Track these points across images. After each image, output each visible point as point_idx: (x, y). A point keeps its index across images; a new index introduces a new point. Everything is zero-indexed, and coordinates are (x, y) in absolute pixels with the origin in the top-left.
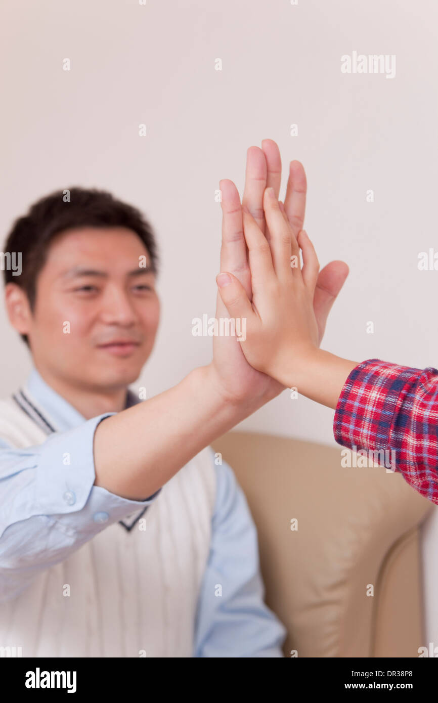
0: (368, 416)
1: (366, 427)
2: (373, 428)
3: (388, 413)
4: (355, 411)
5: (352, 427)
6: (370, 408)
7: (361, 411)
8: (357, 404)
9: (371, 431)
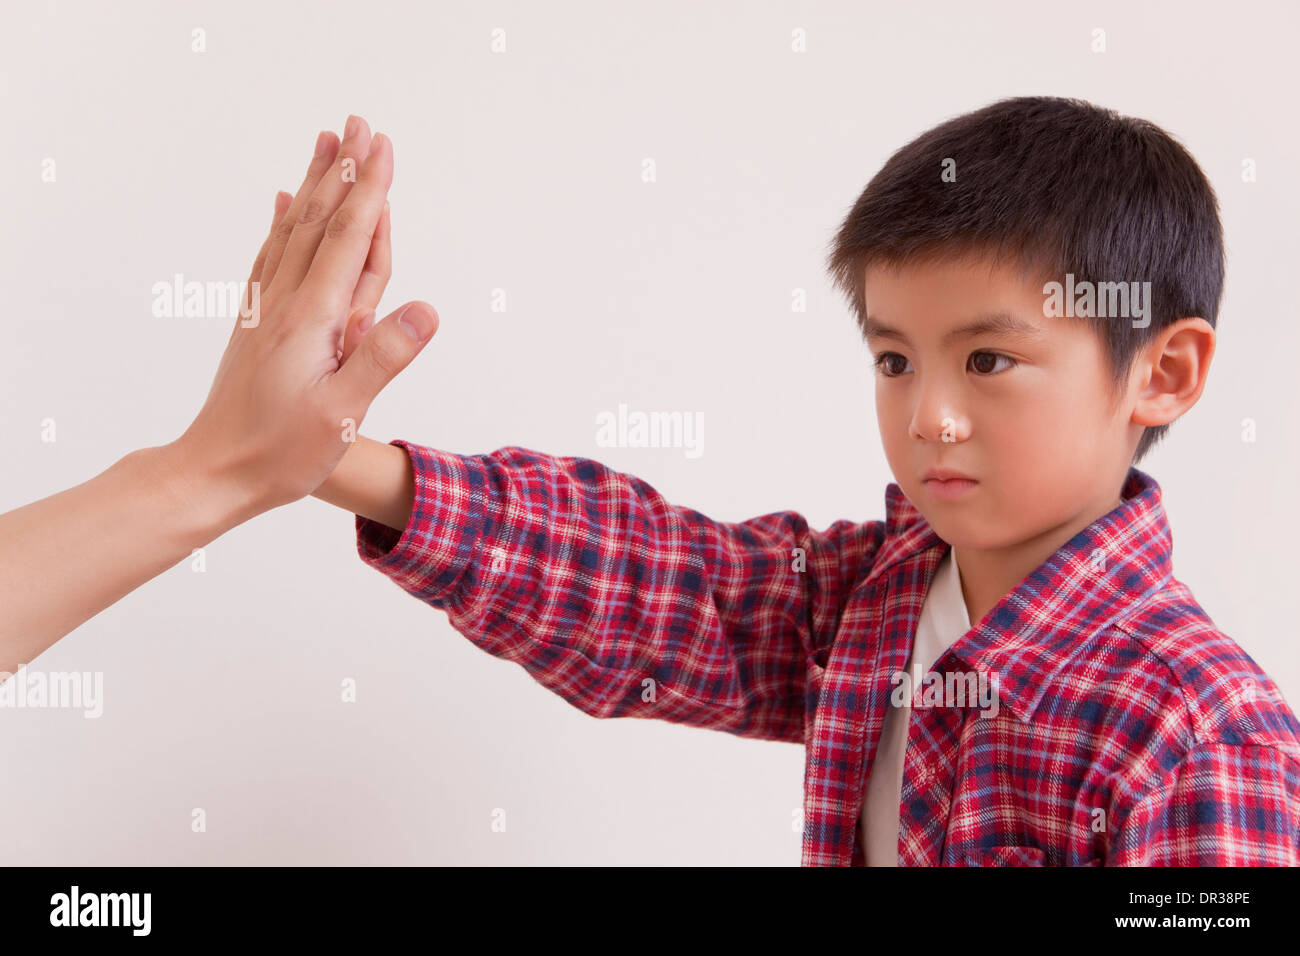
0: (452, 520)
1: (448, 536)
2: (457, 538)
3: (476, 515)
4: (436, 513)
5: (429, 536)
6: (455, 509)
7: (444, 513)
8: (439, 504)
9: (455, 540)
